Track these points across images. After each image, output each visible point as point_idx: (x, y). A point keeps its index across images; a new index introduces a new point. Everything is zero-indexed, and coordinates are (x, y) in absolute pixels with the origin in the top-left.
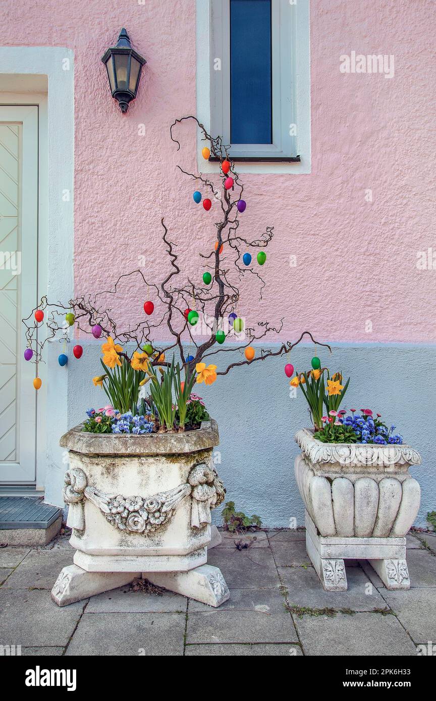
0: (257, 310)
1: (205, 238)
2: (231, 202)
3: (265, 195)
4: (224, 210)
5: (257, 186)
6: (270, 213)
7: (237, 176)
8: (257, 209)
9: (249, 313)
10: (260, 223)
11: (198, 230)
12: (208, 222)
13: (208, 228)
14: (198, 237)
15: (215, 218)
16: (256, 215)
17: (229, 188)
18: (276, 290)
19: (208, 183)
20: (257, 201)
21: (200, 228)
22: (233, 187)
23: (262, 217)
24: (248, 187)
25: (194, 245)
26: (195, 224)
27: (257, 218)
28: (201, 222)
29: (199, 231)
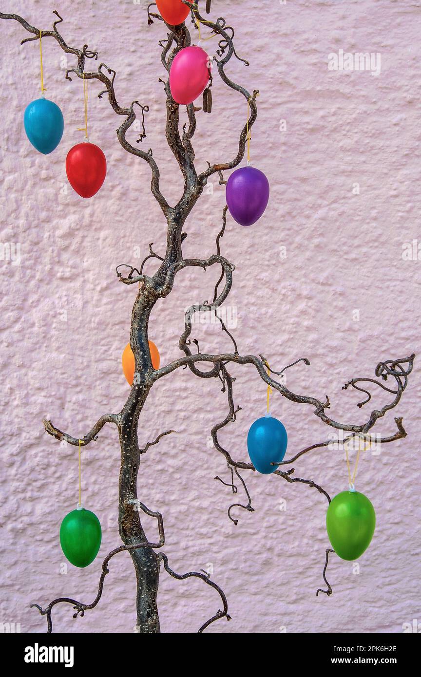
0: (299, 555)
1: (90, 276)
2: (200, 169)
3: (347, 97)
4: (164, 204)
5: (313, 59)
6: (363, 172)
7: (229, 40)
8: (310, 157)
9: (267, 563)
10: (321, 213)
11: (61, 243)
12: (105, 212)
13: (102, 234)
14: (60, 271)
15: (133, 195)
16: (304, 180)
17: (187, 98)
18: (379, 477)
19: (90, 66)
20: (311, 120)
21: (70, 234)
22: (207, 93)
23: (330, 188)
24: (273, 63)
25: (45, 305)
26: (48, 220)
27: (309, 193)
28: (72, 209)
29: (66, 248)
